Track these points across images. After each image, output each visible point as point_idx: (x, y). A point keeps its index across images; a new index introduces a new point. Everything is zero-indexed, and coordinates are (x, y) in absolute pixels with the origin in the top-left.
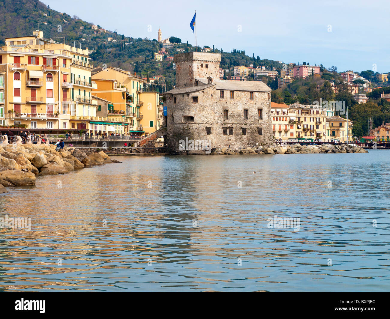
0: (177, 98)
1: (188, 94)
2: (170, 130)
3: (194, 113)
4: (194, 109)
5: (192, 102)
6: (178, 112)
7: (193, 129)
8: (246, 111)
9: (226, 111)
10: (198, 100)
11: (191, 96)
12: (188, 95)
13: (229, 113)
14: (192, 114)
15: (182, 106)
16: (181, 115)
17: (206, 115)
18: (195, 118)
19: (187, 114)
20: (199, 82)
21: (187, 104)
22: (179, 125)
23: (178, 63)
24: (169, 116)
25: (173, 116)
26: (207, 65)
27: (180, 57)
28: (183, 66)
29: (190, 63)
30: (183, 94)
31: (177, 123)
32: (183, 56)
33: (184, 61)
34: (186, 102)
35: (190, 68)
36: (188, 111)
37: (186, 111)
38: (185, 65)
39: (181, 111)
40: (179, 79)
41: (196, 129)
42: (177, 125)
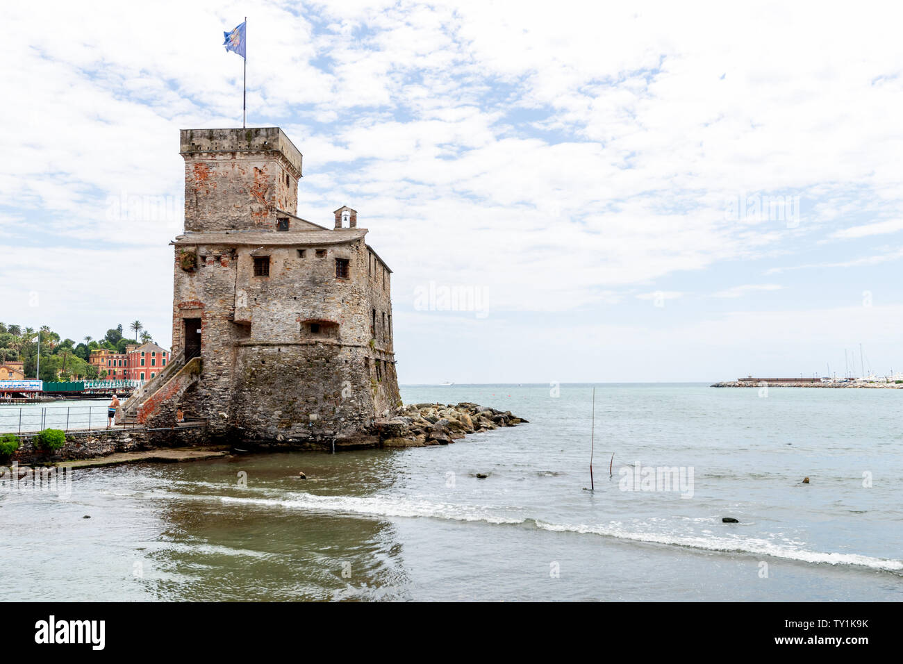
0: (273, 259)
1: (321, 248)
2: (220, 364)
3: (340, 311)
4: (340, 299)
5: (335, 276)
6: (279, 306)
7: (338, 363)
8: (383, 314)
9: (374, 312)
10: (351, 270)
11: (331, 254)
12: (321, 253)
13: (376, 319)
14: (333, 315)
15: (297, 285)
16: (295, 317)
18: (343, 330)
19: (320, 315)
20: (292, 222)
21: (321, 282)
22: (283, 349)
23: (197, 157)
24: (213, 318)
25: (237, 318)
26: (288, 177)
27: (211, 138)
28: (222, 167)
29: (259, 162)
30: (302, 249)
31: (271, 342)
32: (225, 137)
33: (233, 154)
34: (313, 273)
35: (259, 176)
36: (321, 306)
37: (315, 304)
38: (233, 166)
39: (292, 301)
40: (203, 207)
41: (346, 361)
42: (276, 348)
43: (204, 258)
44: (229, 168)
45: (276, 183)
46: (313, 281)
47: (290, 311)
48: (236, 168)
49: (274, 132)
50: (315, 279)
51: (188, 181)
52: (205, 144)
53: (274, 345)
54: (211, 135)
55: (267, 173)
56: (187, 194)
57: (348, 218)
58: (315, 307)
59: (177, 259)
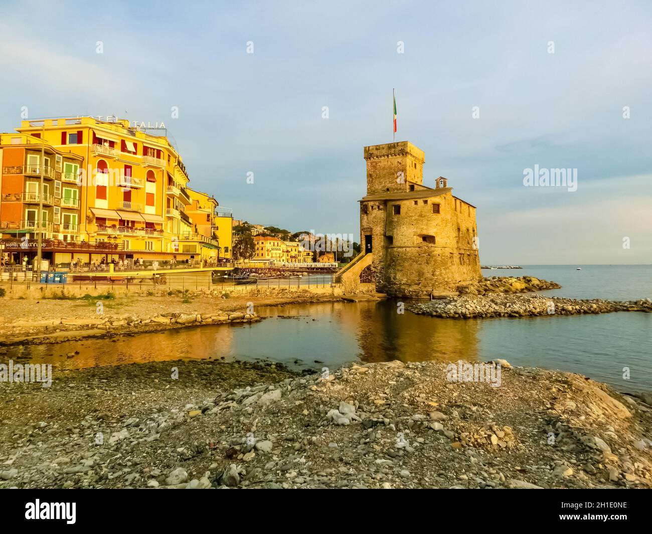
0: (402, 206)
1: (425, 199)
2: (380, 256)
3: (435, 230)
4: (435, 224)
5: (433, 212)
6: (405, 228)
7: (435, 256)
8: (468, 230)
9: (459, 229)
10: (440, 209)
11: (430, 202)
12: (426, 202)
13: (461, 233)
14: (431, 232)
15: (413, 218)
16: (413, 234)
17: (449, 235)
18: (437, 239)
19: (425, 232)
20: (416, 186)
21: (425, 216)
22: (408, 249)
23: (372, 159)
24: (377, 235)
25: (387, 235)
26: (415, 164)
27: (377, 149)
28: (383, 162)
29: (399, 159)
30: (416, 200)
31: (402, 245)
32: (383, 148)
33: (388, 156)
34: (421, 212)
35: (400, 166)
36: (425, 227)
37: (422, 227)
38: (388, 161)
39: (411, 226)
40: (375, 182)
41: (439, 255)
42: (404, 249)
43: (372, 207)
44: (386, 163)
45: (408, 168)
46: (421, 216)
47: (411, 231)
48: (389, 162)
49: (405, 144)
50: (422, 215)
51: (368, 171)
52: (375, 152)
53: (403, 247)
54: (378, 148)
55: (403, 164)
56: (368, 177)
57: (443, 183)
58: (422, 228)
59: (361, 208)
